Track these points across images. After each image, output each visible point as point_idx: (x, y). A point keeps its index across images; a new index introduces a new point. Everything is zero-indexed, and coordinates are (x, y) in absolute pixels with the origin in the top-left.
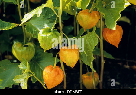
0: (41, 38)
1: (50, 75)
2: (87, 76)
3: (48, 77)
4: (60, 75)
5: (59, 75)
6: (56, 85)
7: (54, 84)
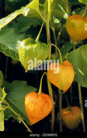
0: (24, 52)
1: (36, 104)
2: (68, 112)
3: (34, 106)
4: (49, 104)
5: (47, 104)
6: (42, 118)
7: (40, 116)
